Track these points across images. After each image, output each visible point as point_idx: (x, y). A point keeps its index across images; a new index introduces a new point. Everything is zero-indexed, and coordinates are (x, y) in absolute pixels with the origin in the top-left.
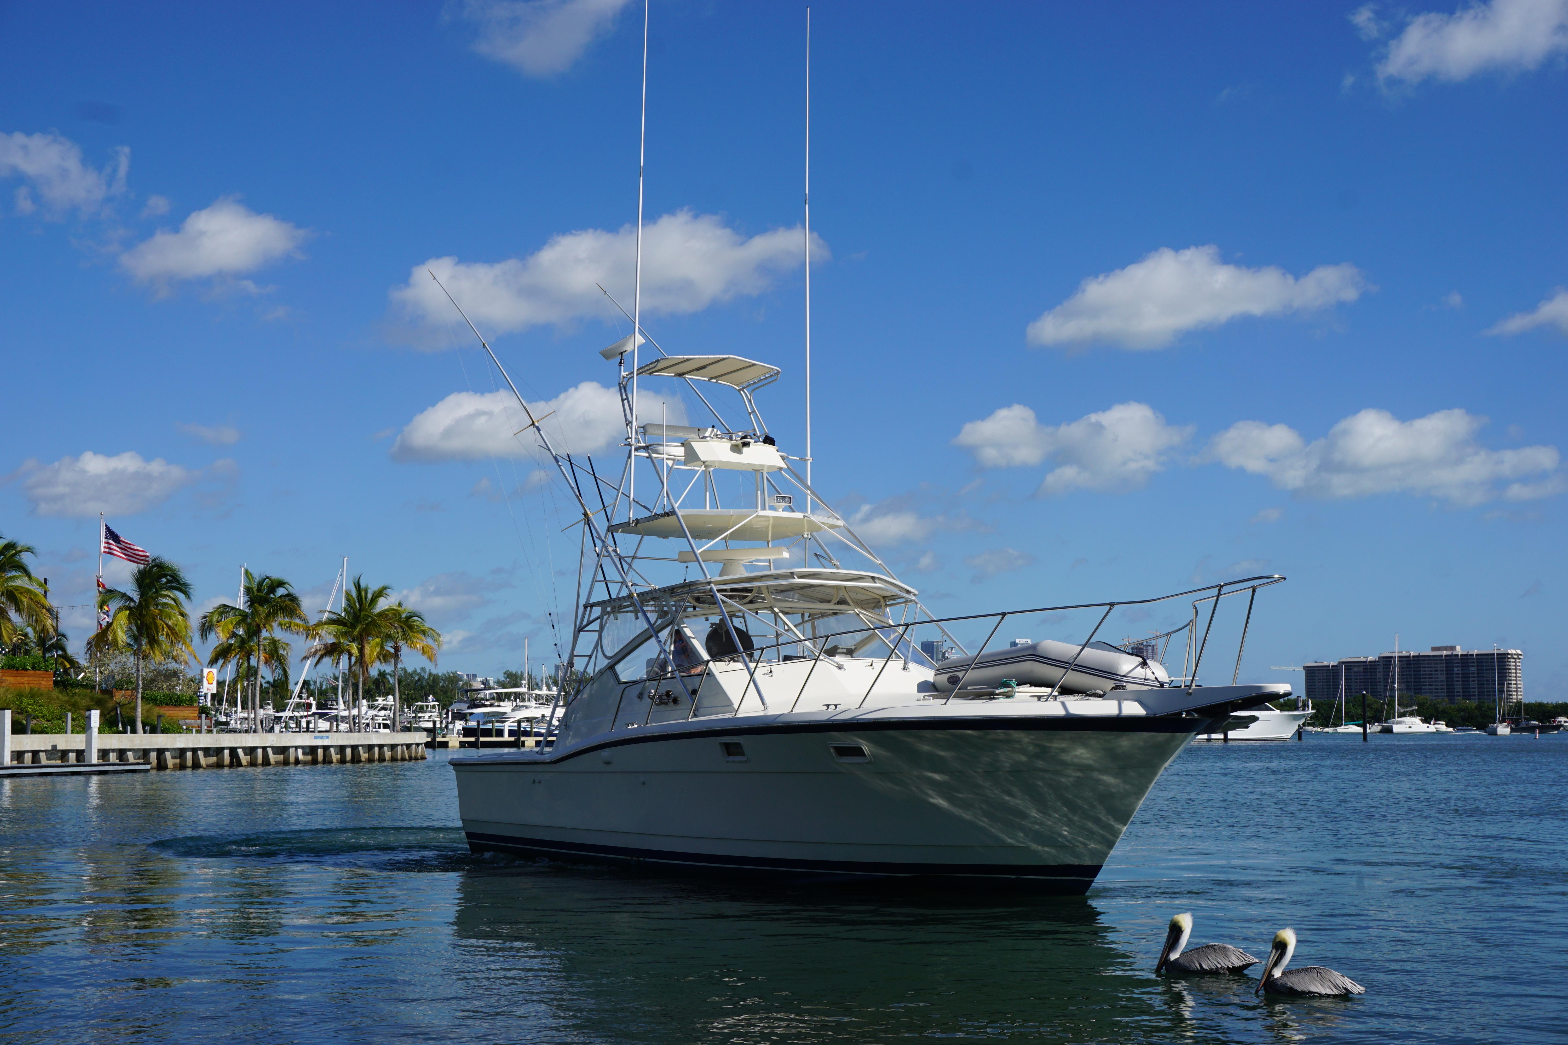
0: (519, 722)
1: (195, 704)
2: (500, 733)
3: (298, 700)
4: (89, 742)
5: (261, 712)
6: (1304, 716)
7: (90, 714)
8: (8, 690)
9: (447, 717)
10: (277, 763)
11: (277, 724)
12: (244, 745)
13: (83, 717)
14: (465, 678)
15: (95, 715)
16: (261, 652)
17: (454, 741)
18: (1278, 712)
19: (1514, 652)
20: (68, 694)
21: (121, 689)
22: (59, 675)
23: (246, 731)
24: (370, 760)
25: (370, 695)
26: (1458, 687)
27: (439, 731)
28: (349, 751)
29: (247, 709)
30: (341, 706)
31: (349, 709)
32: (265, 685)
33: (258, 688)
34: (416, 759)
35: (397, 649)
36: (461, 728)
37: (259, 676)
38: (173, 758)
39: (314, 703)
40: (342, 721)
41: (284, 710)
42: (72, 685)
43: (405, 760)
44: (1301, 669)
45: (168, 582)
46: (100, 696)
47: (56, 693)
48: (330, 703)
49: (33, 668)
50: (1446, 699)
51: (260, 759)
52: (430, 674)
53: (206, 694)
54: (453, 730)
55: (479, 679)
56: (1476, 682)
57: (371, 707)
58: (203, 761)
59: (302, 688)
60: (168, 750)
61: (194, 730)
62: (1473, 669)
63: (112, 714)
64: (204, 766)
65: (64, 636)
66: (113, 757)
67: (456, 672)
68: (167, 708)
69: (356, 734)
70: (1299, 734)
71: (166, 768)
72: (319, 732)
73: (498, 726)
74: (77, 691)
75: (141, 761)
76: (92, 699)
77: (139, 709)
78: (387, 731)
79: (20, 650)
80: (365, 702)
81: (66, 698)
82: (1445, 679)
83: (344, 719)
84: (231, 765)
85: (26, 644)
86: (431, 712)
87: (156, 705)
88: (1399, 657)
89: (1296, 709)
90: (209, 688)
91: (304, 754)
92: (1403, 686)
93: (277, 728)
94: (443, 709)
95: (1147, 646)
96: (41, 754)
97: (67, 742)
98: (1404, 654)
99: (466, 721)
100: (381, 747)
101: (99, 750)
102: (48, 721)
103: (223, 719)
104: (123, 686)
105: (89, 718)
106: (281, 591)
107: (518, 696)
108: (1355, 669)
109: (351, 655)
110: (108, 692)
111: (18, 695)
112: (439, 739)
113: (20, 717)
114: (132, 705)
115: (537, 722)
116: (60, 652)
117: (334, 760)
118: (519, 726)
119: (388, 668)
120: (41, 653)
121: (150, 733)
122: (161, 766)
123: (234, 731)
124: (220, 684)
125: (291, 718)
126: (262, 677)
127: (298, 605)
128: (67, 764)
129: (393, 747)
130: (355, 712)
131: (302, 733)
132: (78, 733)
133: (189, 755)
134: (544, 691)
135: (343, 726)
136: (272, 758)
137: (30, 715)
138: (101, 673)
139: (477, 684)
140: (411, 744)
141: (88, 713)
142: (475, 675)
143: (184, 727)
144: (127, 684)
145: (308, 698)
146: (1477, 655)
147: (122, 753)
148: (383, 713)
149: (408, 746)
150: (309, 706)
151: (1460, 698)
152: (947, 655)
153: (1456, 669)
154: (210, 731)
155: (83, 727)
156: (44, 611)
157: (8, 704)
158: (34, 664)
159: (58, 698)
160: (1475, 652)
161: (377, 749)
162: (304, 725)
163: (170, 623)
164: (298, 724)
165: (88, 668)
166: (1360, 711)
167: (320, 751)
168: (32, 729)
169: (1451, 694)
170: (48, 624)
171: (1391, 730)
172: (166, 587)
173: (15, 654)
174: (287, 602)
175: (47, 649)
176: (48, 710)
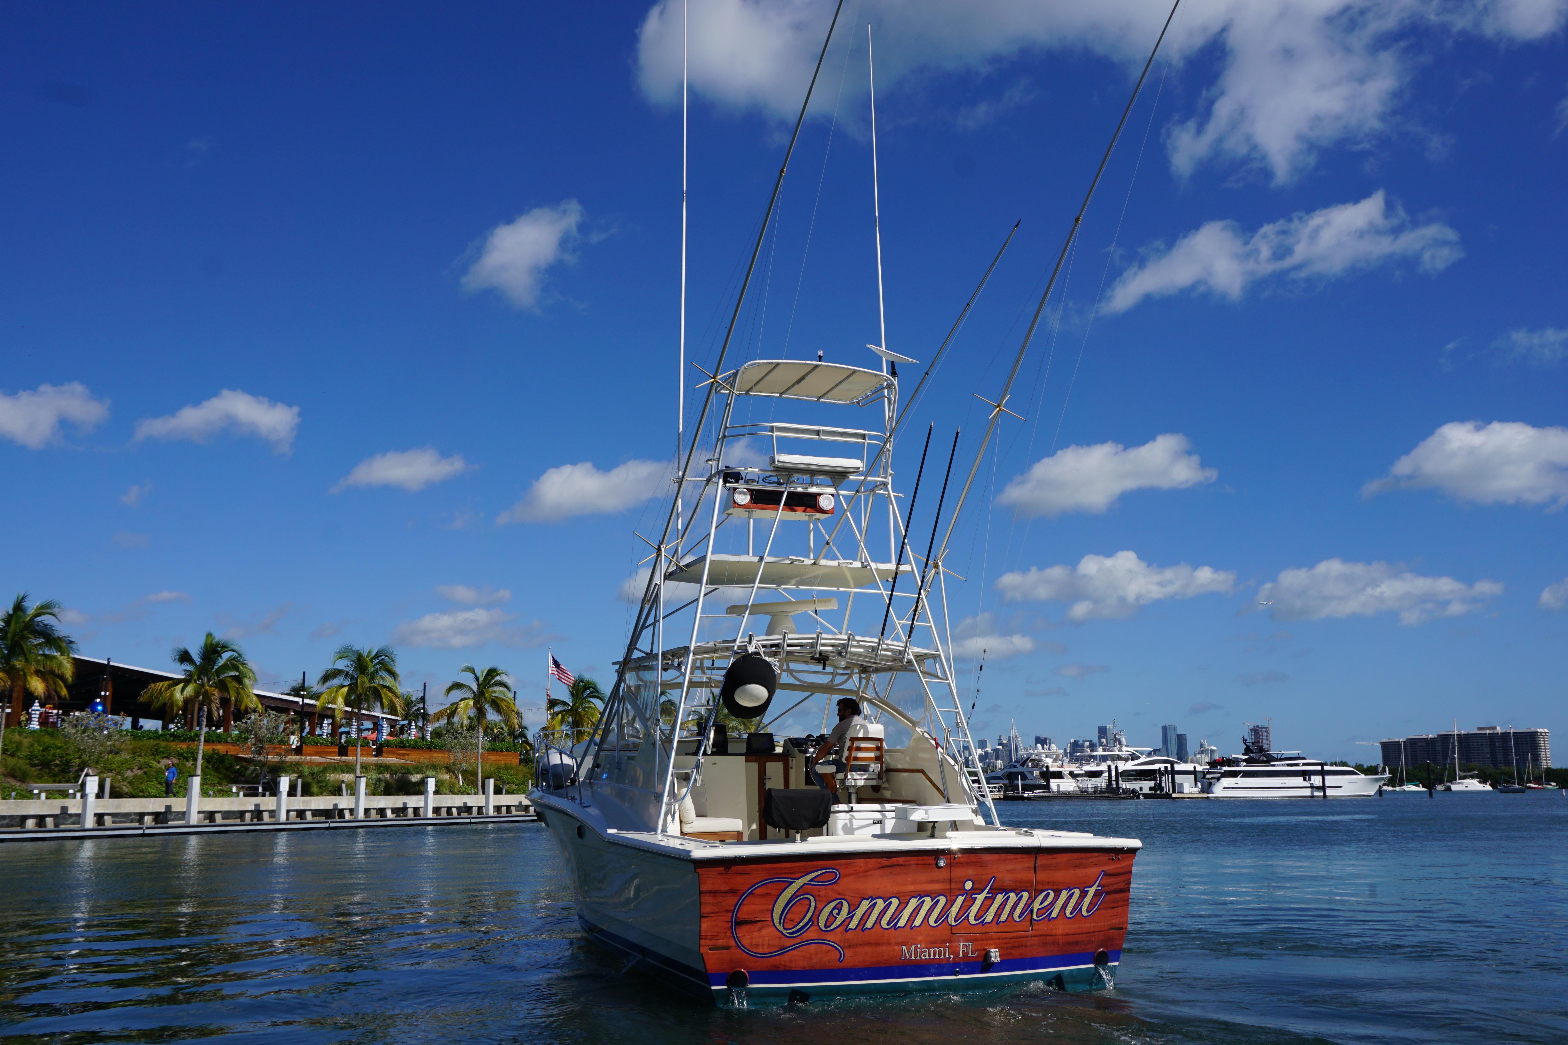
6: (1383, 779)
8: (491, 765)
18: (1363, 776)
19: (1542, 730)
22: (523, 755)
26: (1500, 756)
44: (1378, 744)
45: (591, 692)
47: (521, 768)
49: (507, 750)
50: (1491, 766)
62: (1511, 744)
65: (526, 728)
70: (1380, 792)
79: (499, 738)
81: (527, 770)
82: (1490, 751)
85: (503, 734)
88: (1457, 735)
89: (1377, 773)
92: (1459, 757)
95: (1262, 728)
96: (512, 808)
98: (1458, 732)
108: (1420, 744)
111: (498, 769)
113: (499, 783)
116: (523, 739)
120: (511, 740)
137: (505, 782)
146: (1513, 733)
151: (1502, 765)
152: (1117, 737)
153: (1497, 744)
156: (513, 713)
157: (491, 775)
158: (507, 747)
159: (522, 770)
160: (1511, 731)
166: (1425, 775)
168: (506, 791)
169: (1495, 762)
170: (516, 721)
171: (1449, 789)
172: (589, 696)
173: (495, 741)
174: (668, 704)
175: (515, 738)
176: (516, 778)
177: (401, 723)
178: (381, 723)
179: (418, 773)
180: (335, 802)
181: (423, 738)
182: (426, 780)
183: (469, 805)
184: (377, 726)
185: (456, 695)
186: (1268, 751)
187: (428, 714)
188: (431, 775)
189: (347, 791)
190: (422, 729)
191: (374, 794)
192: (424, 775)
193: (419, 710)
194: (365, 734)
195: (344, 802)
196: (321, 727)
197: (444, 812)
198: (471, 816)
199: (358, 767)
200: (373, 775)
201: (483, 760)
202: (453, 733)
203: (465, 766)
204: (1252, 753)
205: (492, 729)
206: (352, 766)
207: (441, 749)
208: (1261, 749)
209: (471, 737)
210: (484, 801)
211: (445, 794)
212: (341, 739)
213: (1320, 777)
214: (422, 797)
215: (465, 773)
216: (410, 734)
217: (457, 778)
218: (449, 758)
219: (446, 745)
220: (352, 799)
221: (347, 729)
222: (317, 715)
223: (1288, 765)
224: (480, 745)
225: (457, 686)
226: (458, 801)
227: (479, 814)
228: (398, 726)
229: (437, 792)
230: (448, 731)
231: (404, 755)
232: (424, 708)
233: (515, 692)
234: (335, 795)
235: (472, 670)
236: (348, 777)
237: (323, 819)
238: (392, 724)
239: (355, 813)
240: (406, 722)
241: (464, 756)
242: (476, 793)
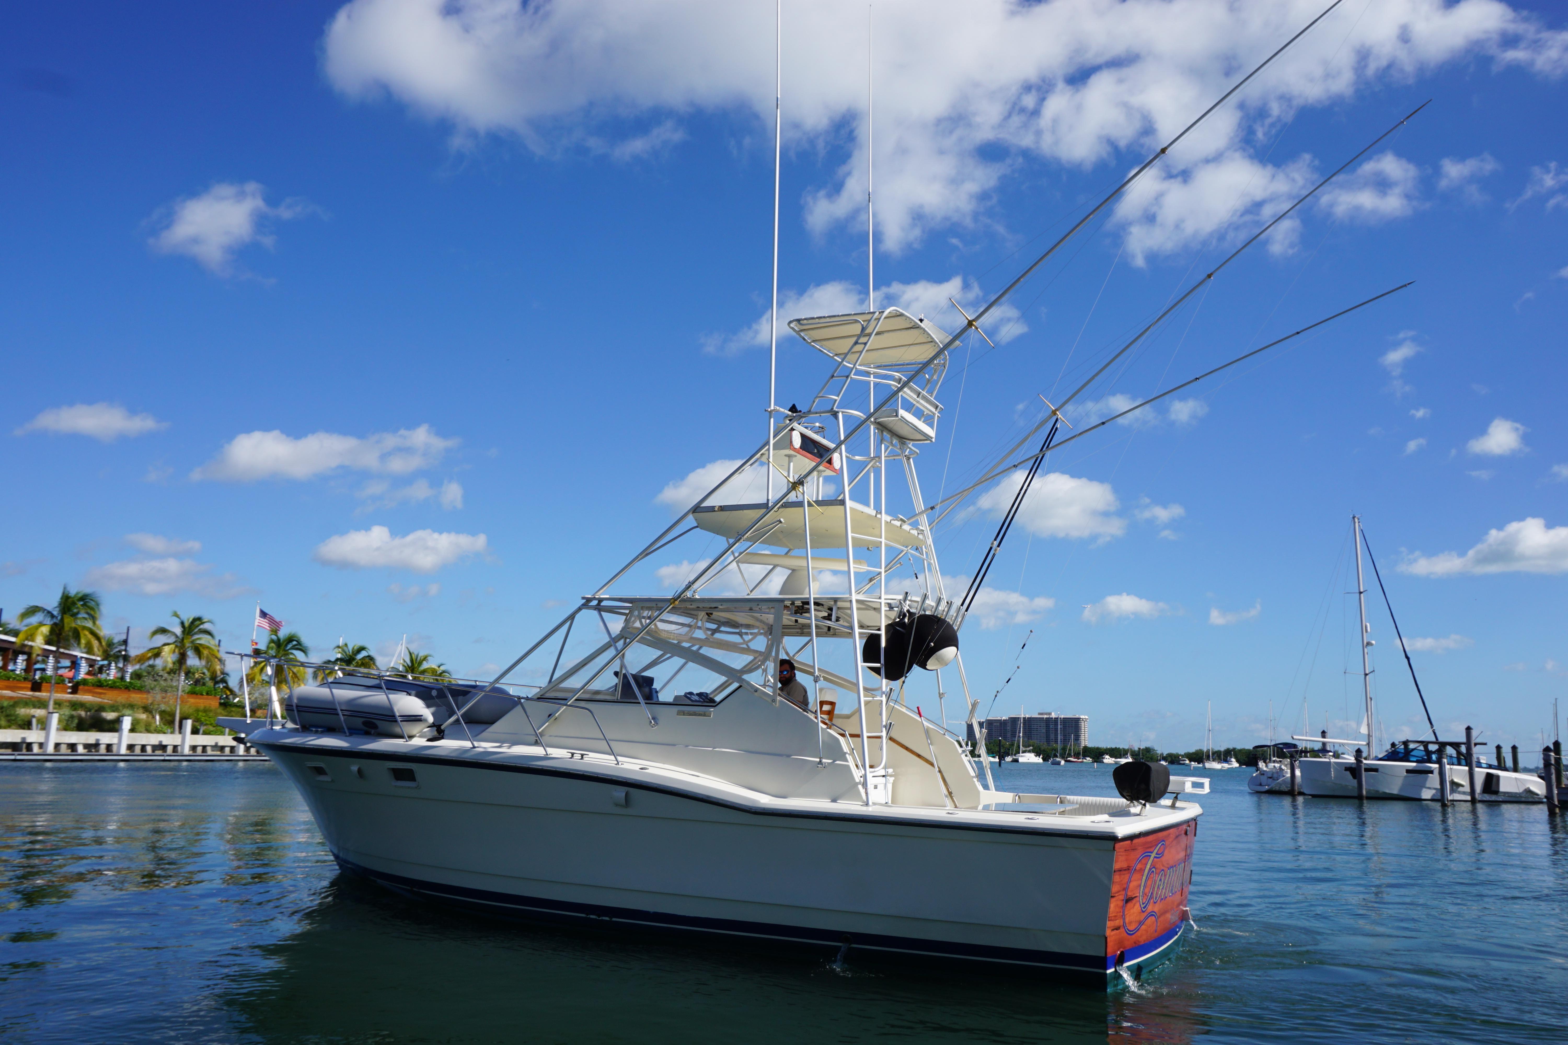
8: (190, 707)
19: (1083, 717)
20: (228, 711)
22: (223, 699)
26: (1052, 736)
42: (230, 705)
45: (295, 645)
47: (220, 710)
49: (207, 694)
50: (1045, 743)
56: (1062, 734)
62: (1060, 727)
65: (227, 674)
74: (233, 709)
79: (200, 682)
81: (226, 714)
82: (1045, 732)
85: (204, 679)
88: (1023, 718)
92: (1025, 735)
96: (208, 747)
98: (1026, 716)
102: (214, 727)
106: (363, 654)
108: (995, 724)
111: (196, 711)
113: (197, 724)
116: (224, 685)
120: (212, 685)
137: (203, 723)
151: (1053, 743)
153: (1051, 726)
156: (216, 660)
157: (190, 716)
158: (208, 691)
159: (221, 713)
160: (1062, 717)
163: (295, 670)
165: (241, 695)
166: (997, 749)
168: (204, 731)
169: (1048, 741)
170: (218, 667)
171: (1016, 761)
172: (294, 648)
173: (196, 685)
174: (367, 660)
175: (216, 683)
176: (214, 720)
177: (101, 663)
178: (79, 662)
179: (114, 711)
180: (23, 736)
181: (122, 678)
182: (121, 718)
183: (164, 743)
184: (75, 664)
185: (160, 639)
187: (129, 657)
188: (127, 713)
189: (37, 725)
190: (122, 671)
191: (65, 729)
192: (120, 714)
193: (120, 651)
194: (60, 672)
195: (33, 736)
196: (15, 663)
197: (138, 750)
198: (165, 754)
199: (51, 703)
200: (67, 712)
201: (182, 702)
202: (153, 675)
203: (163, 707)
205: (194, 674)
206: (45, 701)
207: (140, 690)
209: (172, 680)
210: (180, 740)
211: (141, 732)
212: (35, 675)
214: (116, 734)
215: (162, 713)
216: (108, 674)
217: (154, 717)
218: (147, 698)
219: (145, 686)
220: (43, 733)
221: (42, 666)
222: (11, 651)
224: (180, 688)
225: (163, 631)
226: (153, 739)
227: (173, 752)
228: (96, 667)
229: (132, 730)
230: (149, 673)
231: (101, 693)
232: (125, 650)
233: (220, 641)
234: (24, 729)
235: (177, 617)
236: (39, 712)
237: (9, 751)
238: (91, 663)
239: (44, 746)
240: (106, 662)
241: (164, 698)
242: (173, 733)
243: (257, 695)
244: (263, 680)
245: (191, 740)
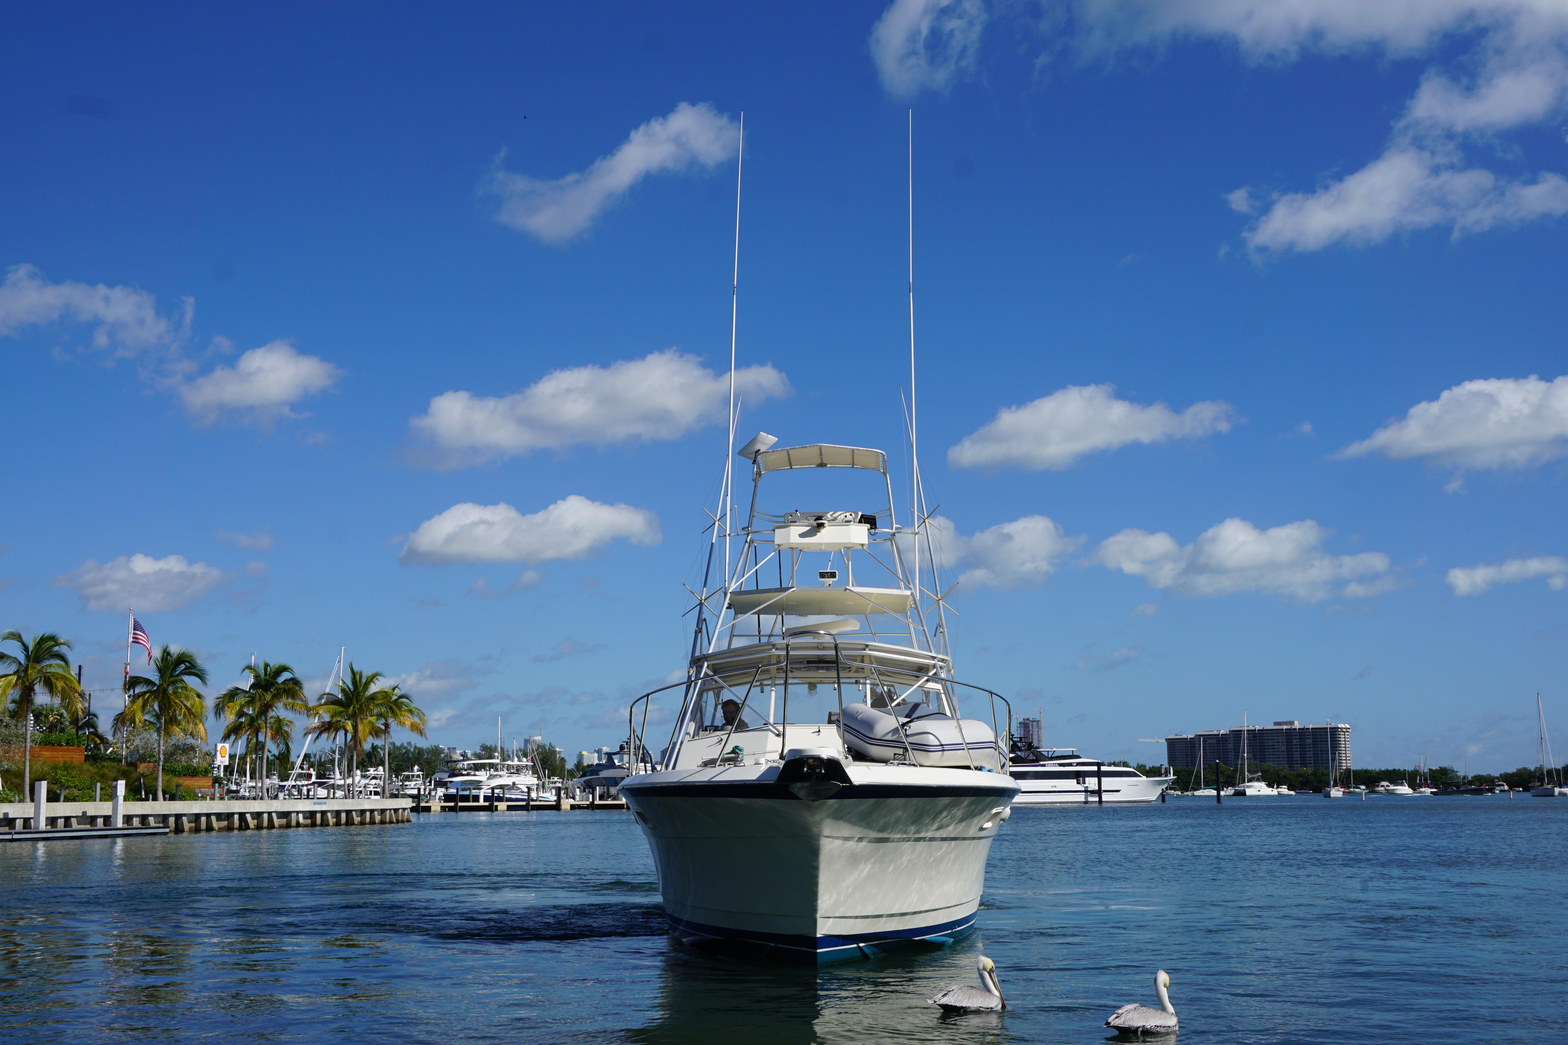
0: (493, 789)
1: (210, 775)
2: (476, 798)
3: (300, 771)
4: (115, 809)
5: (268, 781)
6: (1166, 781)
7: (117, 784)
8: (44, 763)
9: (430, 785)
10: (281, 827)
11: (281, 792)
12: (252, 811)
13: (110, 786)
14: (446, 751)
15: (121, 785)
16: (268, 729)
17: (436, 805)
18: (1144, 778)
19: (1343, 726)
20: (98, 767)
21: (144, 762)
22: (90, 750)
23: (254, 799)
24: (362, 823)
25: (363, 766)
26: (1297, 756)
27: (423, 797)
28: (343, 815)
29: (255, 778)
30: (338, 776)
31: (344, 778)
32: (271, 758)
33: (265, 761)
34: (403, 822)
35: (387, 725)
36: (442, 794)
37: (266, 750)
38: (190, 822)
39: (314, 773)
40: (338, 789)
41: (287, 780)
42: (101, 759)
43: (393, 823)
44: (1164, 741)
45: (187, 668)
46: (126, 768)
47: (86, 766)
48: (328, 773)
49: (68, 744)
50: (1287, 766)
51: (265, 823)
52: (415, 747)
53: (219, 766)
54: (435, 796)
55: (458, 752)
56: (1312, 752)
57: (363, 777)
58: (215, 824)
59: (303, 761)
60: (185, 815)
61: (208, 797)
62: (1309, 741)
63: (136, 784)
64: (217, 829)
65: (95, 715)
66: (136, 822)
67: (438, 746)
68: (184, 778)
69: (350, 801)
70: (1163, 797)
71: (183, 831)
72: (318, 798)
73: (475, 792)
74: (106, 764)
75: (161, 825)
76: (118, 771)
77: (160, 780)
78: (378, 797)
79: (56, 728)
80: (358, 772)
81: (96, 770)
82: (1285, 750)
83: (340, 787)
84: (240, 828)
85: (62, 723)
86: (416, 781)
87: (175, 775)
88: (1248, 731)
89: (1160, 775)
90: (222, 760)
91: (304, 818)
92: (1251, 756)
93: (281, 795)
94: (426, 779)
95: (1033, 721)
96: (72, 819)
97: (95, 808)
98: (1251, 728)
99: (447, 788)
100: (372, 811)
101: (124, 816)
102: (79, 790)
103: (234, 787)
104: (146, 759)
105: (116, 787)
106: (286, 676)
107: (492, 766)
108: (1211, 741)
109: (346, 732)
110: (133, 765)
111: (53, 768)
112: (423, 804)
113: (55, 787)
114: (154, 776)
115: (509, 789)
116: (91, 730)
117: (331, 823)
118: (493, 792)
119: (379, 742)
120: (74, 730)
121: (169, 800)
122: (179, 829)
123: (243, 798)
124: (232, 757)
125: (294, 787)
126: (269, 751)
127: (301, 688)
128: (95, 828)
129: (383, 811)
130: (349, 781)
131: (303, 800)
132: (105, 801)
133: (203, 819)
134: (516, 762)
135: (339, 793)
136: (277, 821)
137: (63, 785)
138: (127, 748)
139: (457, 756)
140: (398, 809)
141: (114, 783)
142: (455, 749)
143: (200, 795)
144: (150, 757)
145: (309, 769)
146: (1312, 729)
147: (144, 818)
148: (374, 781)
149: (396, 810)
150: (309, 776)
151: (1299, 765)
153: (1294, 741)
154: (222, 798)
155: (110, 795)
156: (77, 695)
157: (44, 776)
158: (68, 740)
159: (88, 770)
160: (1311, 727)
161: (368, 814)
162: (305, 792)
163: (188, 704)
164: (300, 792)
165: (115, 744)
166: (1214, 777)
167: (319, 816)
168: (65, 797)
169: (1290, 762)
170: (80, 705)
171: (1243, 793)
172: (184, 673)
173: (50, 732)
174: (291, 685)
175: (79, 728)
176: (79, 781)
183: (10, 816)
186: (1038, 748)
198: (13, 831)
201: (32, 756)
203: (6, 765)
204: (1020, 750)
205: (47, 717)
208: (1030, 746)
209: (16, 726)
210: (32, 810)
213: (1096, 779)
215: (6, 774)
223: (1061, 765)
224: (28, 737)
227: (24, 828)
233: (79, 668)
235: (17, 637)
241: (6, 752)
242: (21, 801)
243: (137, 742)
244: (146, 720)
245: (47, 809)
